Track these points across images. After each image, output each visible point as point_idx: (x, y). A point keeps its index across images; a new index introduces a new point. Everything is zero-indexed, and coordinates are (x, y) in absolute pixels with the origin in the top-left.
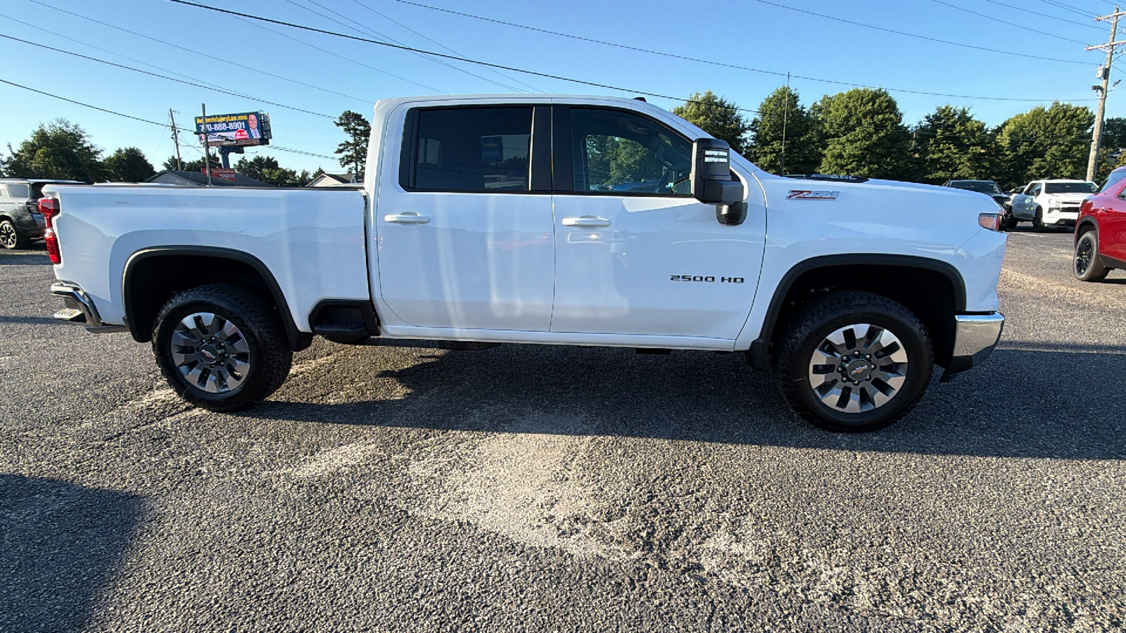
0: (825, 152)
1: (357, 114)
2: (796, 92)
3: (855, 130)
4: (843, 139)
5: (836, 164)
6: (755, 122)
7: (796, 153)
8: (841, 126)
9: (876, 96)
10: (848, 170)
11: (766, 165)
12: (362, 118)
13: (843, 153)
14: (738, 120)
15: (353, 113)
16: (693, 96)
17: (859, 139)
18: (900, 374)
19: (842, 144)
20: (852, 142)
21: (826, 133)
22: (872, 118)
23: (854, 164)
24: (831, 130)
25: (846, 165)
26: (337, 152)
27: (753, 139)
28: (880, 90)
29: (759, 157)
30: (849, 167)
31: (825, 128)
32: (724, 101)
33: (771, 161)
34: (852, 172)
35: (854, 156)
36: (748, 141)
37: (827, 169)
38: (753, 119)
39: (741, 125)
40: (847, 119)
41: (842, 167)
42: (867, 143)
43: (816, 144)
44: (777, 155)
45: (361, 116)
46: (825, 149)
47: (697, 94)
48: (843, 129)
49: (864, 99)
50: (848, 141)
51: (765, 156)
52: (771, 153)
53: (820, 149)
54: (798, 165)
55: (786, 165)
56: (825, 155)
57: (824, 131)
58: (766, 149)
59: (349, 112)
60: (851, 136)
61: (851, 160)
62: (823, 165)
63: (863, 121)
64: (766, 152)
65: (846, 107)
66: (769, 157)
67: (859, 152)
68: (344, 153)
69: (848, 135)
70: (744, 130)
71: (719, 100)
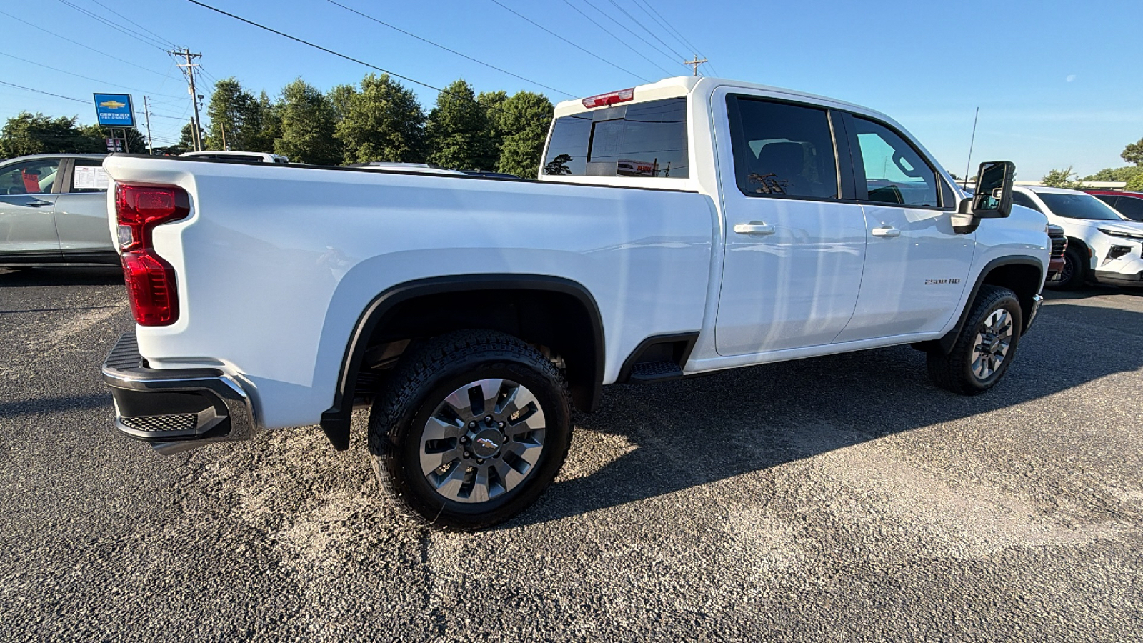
0: (502, 147)
2: (472, 87)
3: (525, 130)
4: (517, 137)
5: (514, 160)
6: (434, 112)
7: (477, 146)
8: (513, 125)
9: (540, 101)
10: (523, 167)
11: (450, 156)
13: (518, 150)
14: (416, 108)
16: (368, 76)
17: (530, 139)
19: (515, 141)
20: (525, 140)
21: (501, 130)
22: (538, 120)
23: (528, 161)
24: (506, 128)
25: (521, 162)
28: (542, 96)
30: (524, 163)
31: (500, 125)
32: (401, 86)
33: (455, 153)
34: (527, 168)
35: (528, 154)
37: (505, 164)
38: (432, 109)
39: (420, 114)
40: (518, 119)
41: (519, 163)
42: (537, 142)
43: (493, 139)
44: (460, 148)
46: (501, 145)
47: (372, 74)
48: (515, 128)
49: (531, 102)
50: (521, 139)
51: (449, 148)
52: (454, 144)
53: (497, 144)
54: (479, 159)
55: (468, 158)
56: (502, 150)
57: (500, 128)
58: (449, 140)
60: (523, 134)
61: (525, 157)
62: (502, 160)
63: (532, 122)
64: (448, 144)
65: (517, 108)
66: (453, 149)
67: (532, 150)
69: (521, 134)
70: (424, 119)
71: (396, 85)
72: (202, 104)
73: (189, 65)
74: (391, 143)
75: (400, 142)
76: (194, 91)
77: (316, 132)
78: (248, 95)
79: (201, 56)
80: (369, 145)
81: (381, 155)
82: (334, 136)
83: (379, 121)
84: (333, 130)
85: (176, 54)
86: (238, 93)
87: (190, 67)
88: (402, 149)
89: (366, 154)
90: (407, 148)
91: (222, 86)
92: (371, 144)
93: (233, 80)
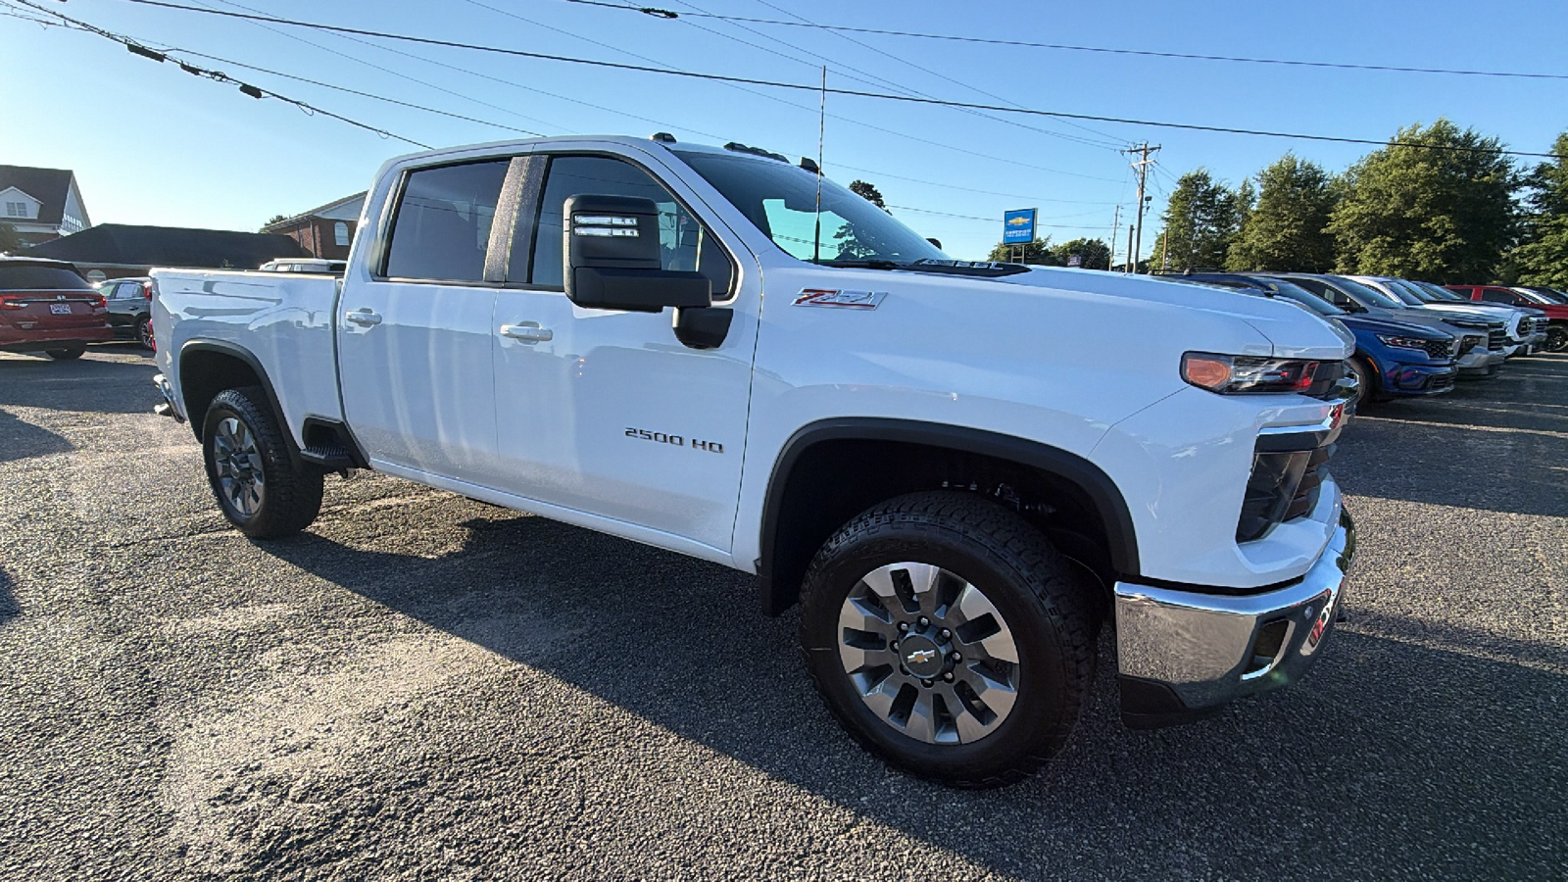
1: (868, 185)
6: (1543, 170)
11: (1558, 248)
12: (874, 189)
14: (1503, 168)
15: (864, 184)
18: (1008, 686)
26: (835, 237)
27: (1533, 202)
29: (1541, 236)
32: (1474, 134)
36: (1522, 204)
38: (1537, 165)
39: (1508, 178)
45: (872, 186)
59: (859, 182)
68: (844, 239)
70: (1516, 185)
71: (1462, 134)
72: (1148, 208)
73: (1143, 162)
74: (1428, 234)
75: (1447, 231)
76: (1143, 192)
77: (1297, 227)
78: (1220, 188)
79: (1160, 148)
80: (1383, 241)
81: (1403, 254)
82: (1323, 231)
83: (1409, 200)
84: (1326, 221)
85: (1132, 151)
86: (1206, 187)
87: (1144, 165)
88: (1449, 243)
89: (1375, 256)
90: (1460, 241)
91: (1185, 181)
92: (1388, 239)
93: (1202, 171)
